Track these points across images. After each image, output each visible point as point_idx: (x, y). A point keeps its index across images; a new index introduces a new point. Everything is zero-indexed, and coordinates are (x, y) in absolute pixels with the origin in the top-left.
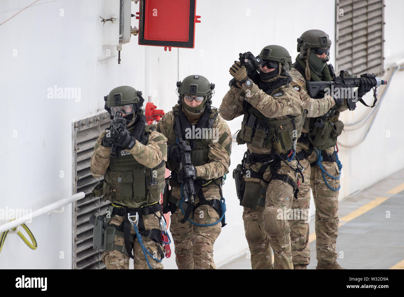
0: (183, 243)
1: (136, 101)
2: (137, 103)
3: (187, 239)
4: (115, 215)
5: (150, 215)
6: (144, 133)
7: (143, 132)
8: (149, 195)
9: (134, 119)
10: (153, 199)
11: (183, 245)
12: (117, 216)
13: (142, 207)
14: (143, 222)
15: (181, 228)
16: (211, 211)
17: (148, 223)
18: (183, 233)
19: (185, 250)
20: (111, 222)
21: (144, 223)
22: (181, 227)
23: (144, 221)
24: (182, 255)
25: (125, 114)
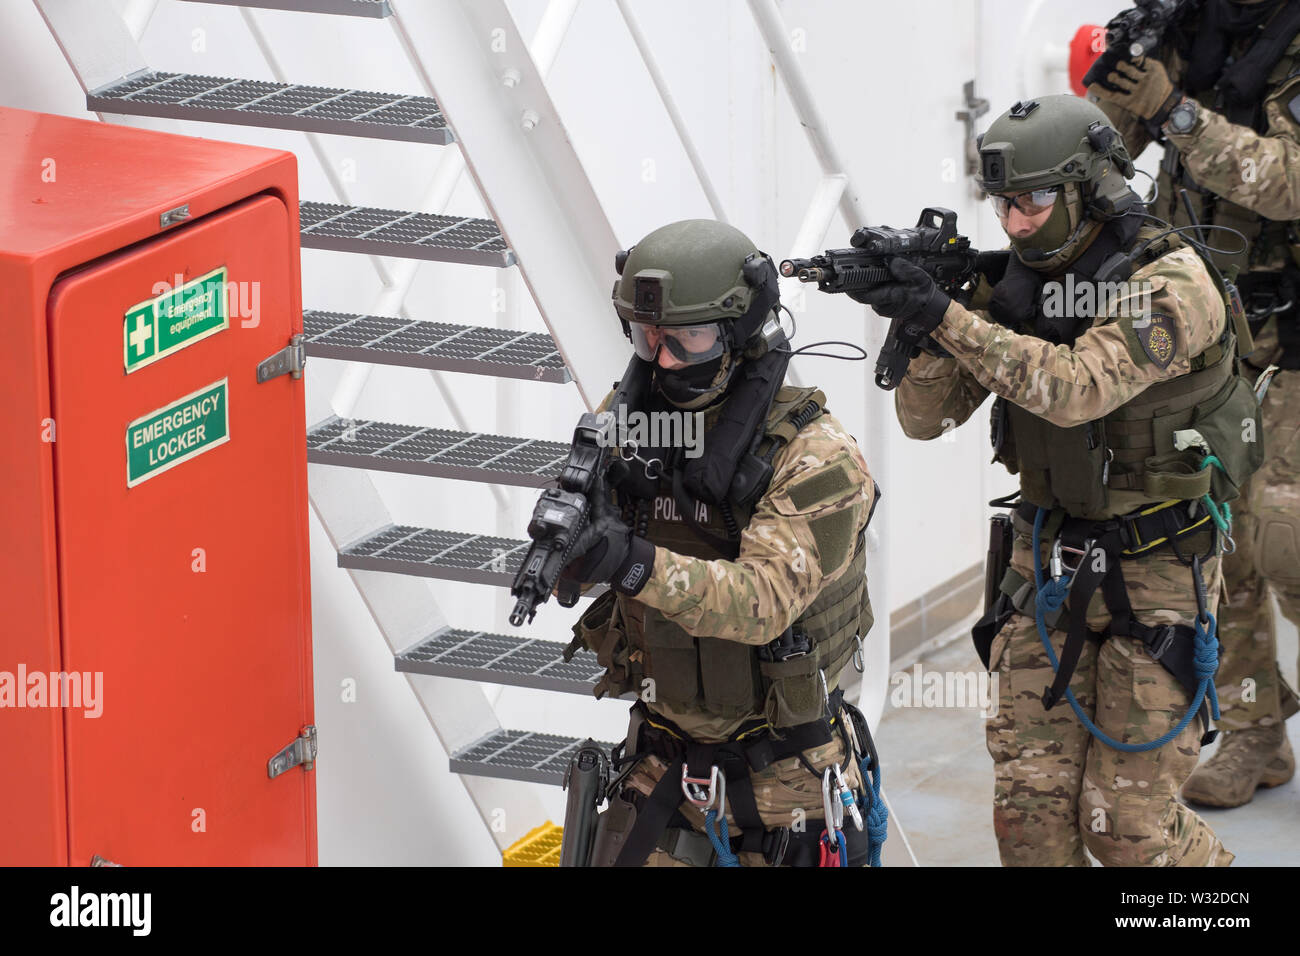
0: (1025, 762)
1: (734, 308)
2: (738, 316)
3: (1047, 749)
4: (646, 756)
5: (782, 762)
6: (758, 439)
7: (754, 435)
8: (774, 698)
9: (721, 381)
10: (792, 715)
11: (1020, 768)
12: (654, 761)
13: (740, 738)
14: (753, 795)
15: (1025, 697)
16: (1147, 682)
17: (772, 802)
18: (1029, 717)
19: (1025, 789)
20: (632, 780)
21: (758, 800)
22: (1024, 693)
23: (757, 792)
24: (1013, 810)
25: (684, 359)
